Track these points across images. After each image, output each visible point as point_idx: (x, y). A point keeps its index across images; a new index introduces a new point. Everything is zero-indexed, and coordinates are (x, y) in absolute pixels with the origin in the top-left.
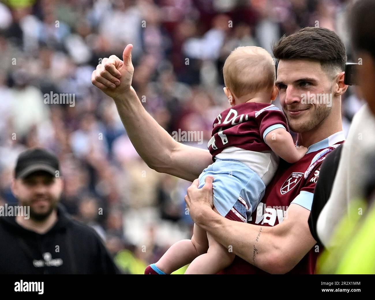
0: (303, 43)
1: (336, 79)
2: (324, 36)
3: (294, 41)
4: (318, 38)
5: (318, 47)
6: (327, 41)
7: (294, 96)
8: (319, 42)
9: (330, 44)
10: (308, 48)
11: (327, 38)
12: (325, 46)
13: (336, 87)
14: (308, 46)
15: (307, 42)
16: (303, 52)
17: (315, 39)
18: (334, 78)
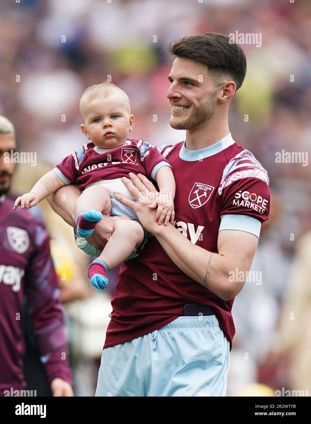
0: (195, 45)
1: (222, 87)
2: (220, 43)
3: (189, 41)
4: (212, 44)
5: (208, 51)
6: (219, 48)
7: (176, 92)
8: (211, 48)
9: (221, 52)
10: (198, 50)
11: (223, 45)
12: (216, 52)
13: (221, 94)
14: (198, 49)
15: (199, 45)
16: (191, 53)
17: (208, 44)
18: (220, 85)
